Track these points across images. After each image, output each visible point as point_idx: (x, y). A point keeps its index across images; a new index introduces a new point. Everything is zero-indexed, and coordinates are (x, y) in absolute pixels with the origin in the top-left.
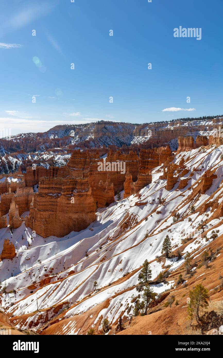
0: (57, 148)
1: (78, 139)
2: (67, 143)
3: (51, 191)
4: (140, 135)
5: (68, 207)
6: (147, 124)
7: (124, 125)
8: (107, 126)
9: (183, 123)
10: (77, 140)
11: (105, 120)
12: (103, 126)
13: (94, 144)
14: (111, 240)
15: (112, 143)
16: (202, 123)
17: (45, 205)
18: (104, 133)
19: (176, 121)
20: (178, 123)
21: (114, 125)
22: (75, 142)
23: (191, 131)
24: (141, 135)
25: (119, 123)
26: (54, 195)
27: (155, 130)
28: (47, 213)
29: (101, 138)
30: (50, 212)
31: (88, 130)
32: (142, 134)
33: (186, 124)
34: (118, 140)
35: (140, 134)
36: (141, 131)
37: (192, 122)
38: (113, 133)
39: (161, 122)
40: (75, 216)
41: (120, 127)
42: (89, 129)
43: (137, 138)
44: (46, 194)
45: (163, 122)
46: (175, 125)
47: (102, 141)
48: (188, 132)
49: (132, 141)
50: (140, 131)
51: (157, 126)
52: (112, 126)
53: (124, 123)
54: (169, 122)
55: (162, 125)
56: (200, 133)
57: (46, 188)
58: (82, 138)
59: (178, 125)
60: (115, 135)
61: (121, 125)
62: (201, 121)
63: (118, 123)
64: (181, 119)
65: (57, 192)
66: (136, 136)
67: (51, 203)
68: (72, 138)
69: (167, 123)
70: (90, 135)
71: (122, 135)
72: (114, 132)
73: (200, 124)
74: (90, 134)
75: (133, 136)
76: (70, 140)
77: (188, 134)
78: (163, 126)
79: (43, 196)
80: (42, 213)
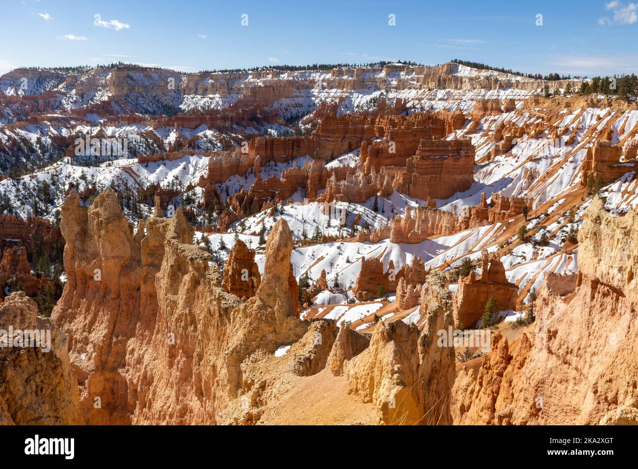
0: (52, 115)
1: (76, 98)
2: (53, 105)
3: (432, 154)
4: (196, 93)
5: (454, 169)
6: (207, 73)
7: (161, 72)
8: (131, 73)
9: (278, 74)
10: (74, 99)
11: (126, 62)
12: (125, 73)
13: (119, 108)
14: (526, 190)
15: (150, 106)
16: (314, 75)
17: (426, 168)
18: (130, 87)
19: (264, 70)
20: (268, 74)
21: (145, 72)
22: (71, 102)
23: (298, 88)
24: (200, 93)
25: (153, 68)
26: (437, 157)
27: (227, 83)
28: (429, 177)
29: (127, 96)
30: (431, 175)
31: (94, 80)
32: (200, 91)
33: (285, 76)
34: (158, 101)
35: (197, 90)
36: (199, 86)
37: (296, 73)
38: (145, 88)
39: (235, 71)
40: (459, 177)
41: (155, 76)
42: (94, 78)
43: (192, 98)
44: (428, 157)
45: (240, 70)
46: (263, 77)
47: (131, 103)
48: (295, 90)
49: (181, 103)
50: (196, 85)
51: (228, 76)
52: (142, 75)
53: (161, 69)
54: (249, 70)
55: (237, 76)
56: (313, 92)
57: (427, 151)
58: (85, 96)
59: (270, 76)
60: (150, 92)
61: (156, 73)
62: (311, 72)
63: (150, 69)
64: (274, 67)
65: (439, 154)
66: (189, 95)
67: (431, 166)
68: (60, 96)
69: (245, 74)
70: (100, 90)
71: (162, 92)
72: (147, 86)
73: (311, 78)
74: (100, 88)
75: (182, 94)
76: (58, 99)
77: (295, 94)
78: (239, 78)
79: (425, 160)
80: (424, 176)
